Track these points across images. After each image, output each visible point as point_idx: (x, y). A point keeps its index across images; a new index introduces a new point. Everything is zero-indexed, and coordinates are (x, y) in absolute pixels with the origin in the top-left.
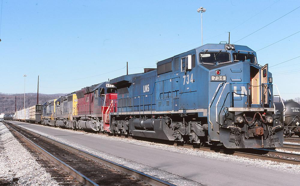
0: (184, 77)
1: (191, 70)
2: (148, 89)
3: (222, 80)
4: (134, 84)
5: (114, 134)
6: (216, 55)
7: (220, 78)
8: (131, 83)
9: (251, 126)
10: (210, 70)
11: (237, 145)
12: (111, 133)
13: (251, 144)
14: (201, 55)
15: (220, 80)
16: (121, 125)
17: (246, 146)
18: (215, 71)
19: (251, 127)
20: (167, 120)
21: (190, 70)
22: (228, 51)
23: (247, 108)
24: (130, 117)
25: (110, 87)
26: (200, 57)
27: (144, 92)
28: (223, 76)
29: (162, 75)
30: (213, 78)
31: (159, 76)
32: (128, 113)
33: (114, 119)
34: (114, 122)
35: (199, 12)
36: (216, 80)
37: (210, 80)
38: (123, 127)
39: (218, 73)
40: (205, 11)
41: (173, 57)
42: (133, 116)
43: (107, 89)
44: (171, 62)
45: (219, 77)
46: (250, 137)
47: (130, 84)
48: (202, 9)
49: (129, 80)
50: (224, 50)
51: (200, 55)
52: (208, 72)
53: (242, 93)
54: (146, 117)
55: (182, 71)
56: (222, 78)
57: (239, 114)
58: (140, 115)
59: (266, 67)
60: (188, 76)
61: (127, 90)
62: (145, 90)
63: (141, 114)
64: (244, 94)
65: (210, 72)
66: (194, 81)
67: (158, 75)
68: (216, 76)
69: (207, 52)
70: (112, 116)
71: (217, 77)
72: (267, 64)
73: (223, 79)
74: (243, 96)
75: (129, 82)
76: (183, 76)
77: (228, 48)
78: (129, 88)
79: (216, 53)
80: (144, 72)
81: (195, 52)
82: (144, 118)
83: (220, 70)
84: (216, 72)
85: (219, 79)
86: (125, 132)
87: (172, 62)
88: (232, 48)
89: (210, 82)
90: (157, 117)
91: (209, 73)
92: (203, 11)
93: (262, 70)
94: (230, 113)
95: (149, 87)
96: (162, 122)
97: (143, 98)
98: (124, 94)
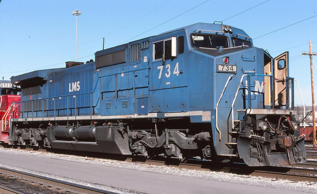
0: (161, 68)
1: (176, 57)
2: (77, 87)
3: (231, 71)
4: (51, 81)
5: (15, 145)
6: (212, 38)
7: (229, 68)
8: (47, 81)
9: (273, 134)
10: (215, 56)
11: (260, 162)
12: (10, 144)
13: (276, 160)
14: (193, 37)
15: (229, 70)
16: (30, 134)
17: (270, 162)
18: (222, 58)
19: (274, 136)
20: (120, 128)
21: (174, 58)
22: (227, 34)
23: (272, 110)
24: (49, 124)
25: (6, 87)
26: (192, 40)
27: (70, 91)
28: (232, 66)
29: (105, 67)
30: (220, 68)
31: (98, 70)
32: (46, 119)
33: (17, 126)
34: (17, 131)
35: (74, 15)
36: (223, 70)
37: (215, 70)
38: (32, 136)
39: (226, 61)
40: (80, 14)
41: (127, 44)
42: (53, 122)
43: (2, 90)
44: (124, 50)
45: (227, 67)
46: (272, 149)
47: (45, 82)
48: (77, 12)
49: (44, 76)
50: (221, 32)
51: (191, 38)
52: (213, 60)
53: (256, 90)
54: (79, 124)
55: (154, 60)
56: (231, 69)
57: (261, 117)
58: (68, 121)
59: (285, 55)
60: (168, 66)
61: (40, 89)
62: (71, 89)
63: (69, 119)
64: (258, 91)
65: (215, 59)
66: (181, 73)
67: (97, 68)
68: (223, 65)
69: (199, 34)
70: (14, 123)
71: (225, 66)
72: (288, 52)
73: (233, 70)
74: (257, 94)
75: (44, 79)
76: (158, 67)
77: (226, 29)
78: (42, 87)
79: (211, 36)
80: (65, 67)
81: (185, 33)
82: (73, 125)
83: (228, 57)
84: (224, 59)
85: (227, 69)
86: (36, 143)
87: (126, 50)
88: (230, 30)
89: (215, 74)
90: (103, 124)
91: (215, 61)
92: (78, 14)
93: (276, 60)
94: (249, 118)
95: (79, 84)
96: (112, 131)
97: (67, 99)
98: (33, 95)
